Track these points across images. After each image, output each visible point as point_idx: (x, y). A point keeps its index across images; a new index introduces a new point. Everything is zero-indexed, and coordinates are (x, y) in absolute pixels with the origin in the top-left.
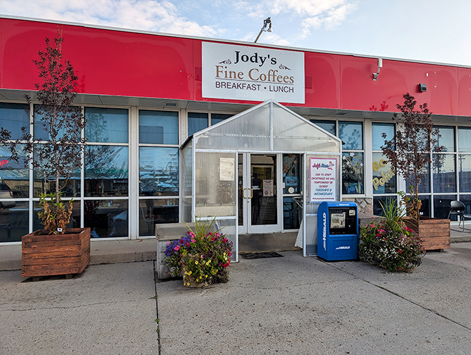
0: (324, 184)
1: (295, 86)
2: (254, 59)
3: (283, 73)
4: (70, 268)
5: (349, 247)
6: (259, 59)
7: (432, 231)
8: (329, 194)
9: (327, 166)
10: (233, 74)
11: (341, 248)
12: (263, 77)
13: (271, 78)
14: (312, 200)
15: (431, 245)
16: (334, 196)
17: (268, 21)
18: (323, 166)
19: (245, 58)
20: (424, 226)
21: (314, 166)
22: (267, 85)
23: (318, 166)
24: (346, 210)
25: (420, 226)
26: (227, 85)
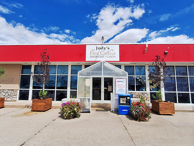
0: (121, 88)
1: (116, 55)
2: (102, 48)
3: (112, 52)
4: (42, 109)
5: (127, 110)
6: (104, 48)
7: (165, 107)
8: (123, 91)
9: (122, 82)
10: (95, 53)
11: (124, 110)
12: (105, 54)
13: (108, 53)
14: (117, 93)
15: (165, 112)
16: (125, 92)
17: (103, 37)
18: (121, 81)
19: (99, 48)
20: (161, 105)
21: (118, 81)
22: (106, 56)
23: (119, 82)
24: (126, 97)
25: (160, 104)
26: (93, 57)
